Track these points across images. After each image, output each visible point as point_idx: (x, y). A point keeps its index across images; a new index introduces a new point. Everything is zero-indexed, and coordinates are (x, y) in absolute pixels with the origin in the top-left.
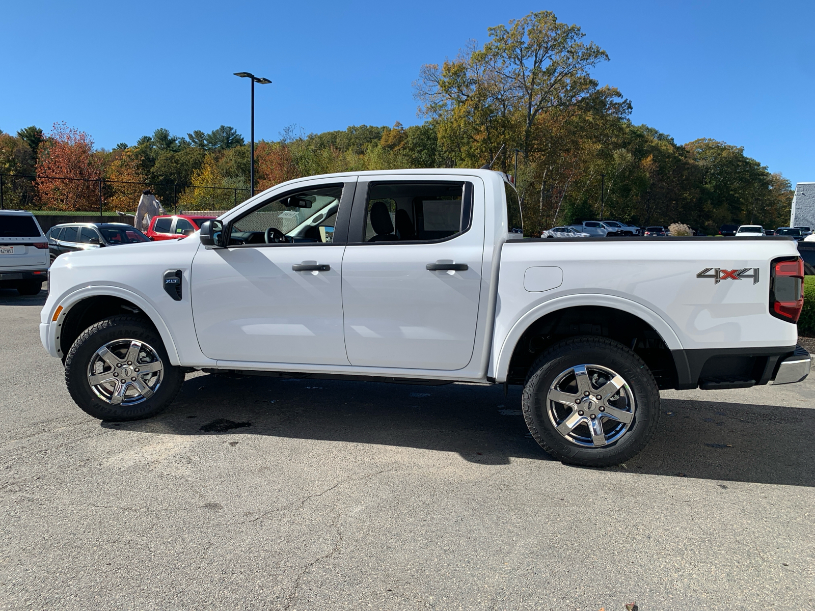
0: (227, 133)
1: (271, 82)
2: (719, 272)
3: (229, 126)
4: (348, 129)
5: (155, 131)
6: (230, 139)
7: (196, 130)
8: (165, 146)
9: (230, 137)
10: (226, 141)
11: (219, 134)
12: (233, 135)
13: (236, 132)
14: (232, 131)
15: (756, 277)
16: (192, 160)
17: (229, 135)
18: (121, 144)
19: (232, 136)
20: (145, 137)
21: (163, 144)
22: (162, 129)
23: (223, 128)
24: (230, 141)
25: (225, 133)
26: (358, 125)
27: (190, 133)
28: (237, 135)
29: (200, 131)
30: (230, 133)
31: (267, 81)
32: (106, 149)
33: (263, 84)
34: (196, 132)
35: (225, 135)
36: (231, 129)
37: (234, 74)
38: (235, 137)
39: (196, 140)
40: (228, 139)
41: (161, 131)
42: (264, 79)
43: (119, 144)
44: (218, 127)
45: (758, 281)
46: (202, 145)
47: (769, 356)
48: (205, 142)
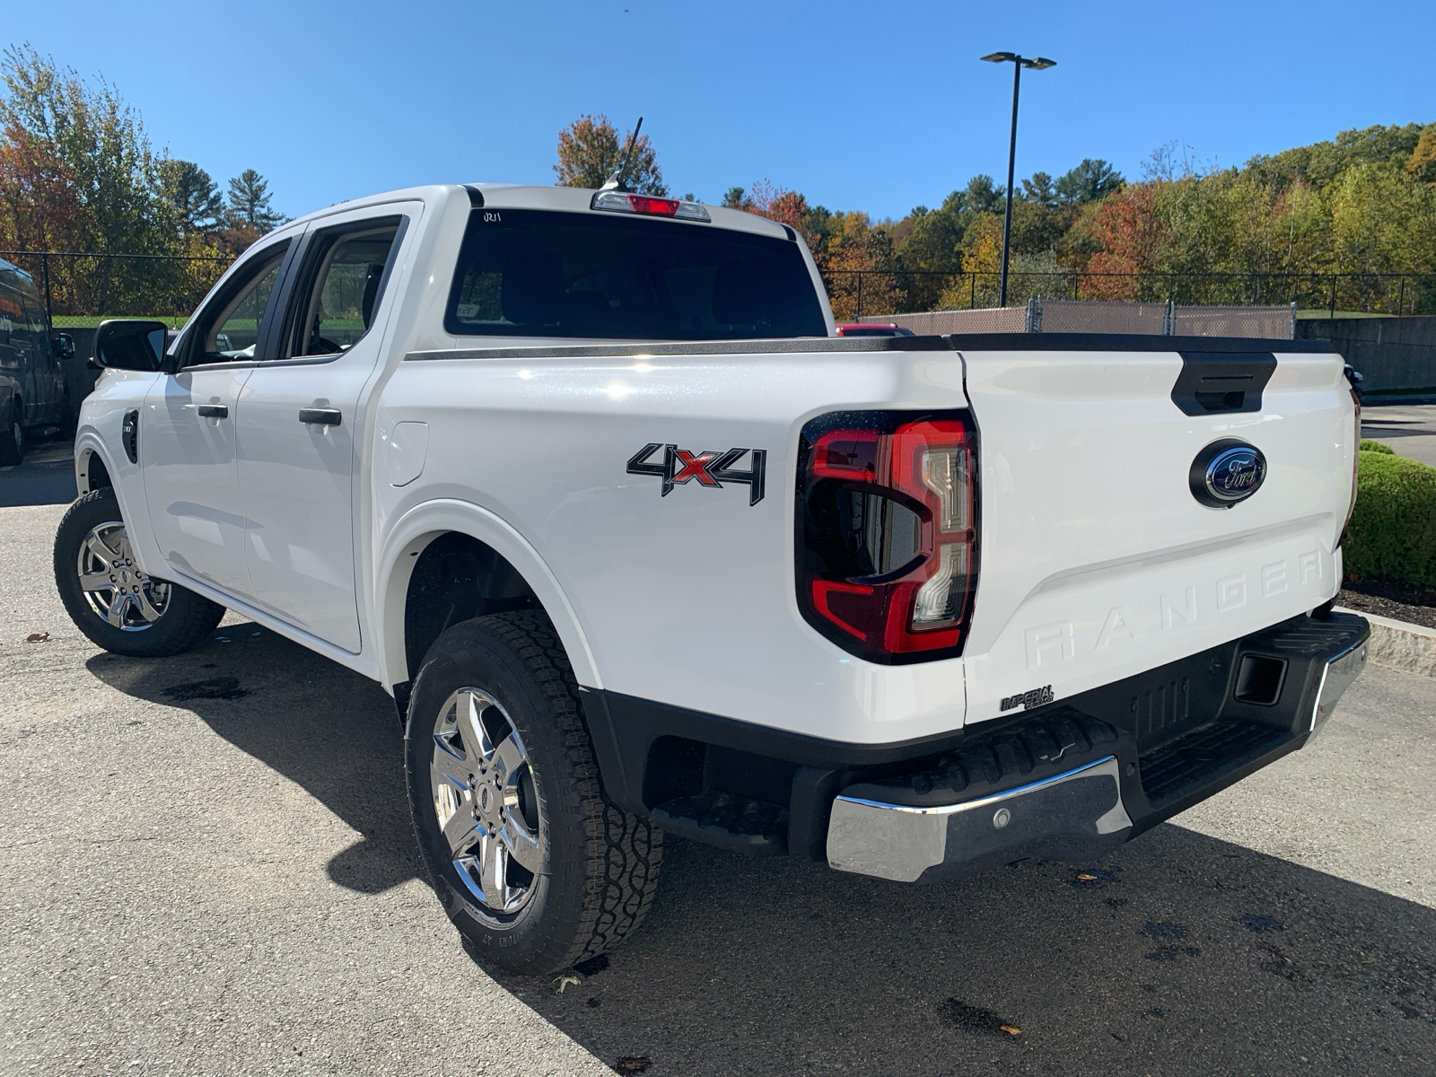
0: (1094, 173)
1: (1055, 64)
2: (675, 456)
3: (1098, 159)
4: (1338, 138)
5: (969, 181)
6: (1100, 182)
7: (1038, 173)
8: (984, 205)
9: (1099, 179)
10: (1091, 187)
11: (1081, 176)
12: (1104, 174)
13: (1110, 168)
14: (1105, 168)
15: (756, 482)
16: (1023, 226)
17: (1098, 175)
18: (919, 209)
19: (1104, 176)
20: (956, 194)
21: (980, 203)
22: (981, 176)
23: (1087, 164)
24: (1099, 187)
25: (1090, 173)
26: (1362, 127)
27: (1027, 178)
28: (1112, 175)
29: (1044, 174)
30: (1099, 172)
31: (1045, 63)
32: (893, 220)
33: (1041, 69)
34: (1036, 176)
35: (1090, 175)
36: (1101, 163)
37: (982, 59)
38: (1108, 179)
39: (1036, 191)
40: (1095, 182)
41: (980, 179)
42: (1041, 60)
43: (915, 208)
44: (1079, 164)
45: (762, 497)
46: (1045, 198)
47: (801, 765)
48: (1053, 191)
